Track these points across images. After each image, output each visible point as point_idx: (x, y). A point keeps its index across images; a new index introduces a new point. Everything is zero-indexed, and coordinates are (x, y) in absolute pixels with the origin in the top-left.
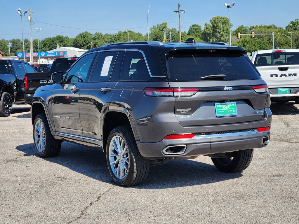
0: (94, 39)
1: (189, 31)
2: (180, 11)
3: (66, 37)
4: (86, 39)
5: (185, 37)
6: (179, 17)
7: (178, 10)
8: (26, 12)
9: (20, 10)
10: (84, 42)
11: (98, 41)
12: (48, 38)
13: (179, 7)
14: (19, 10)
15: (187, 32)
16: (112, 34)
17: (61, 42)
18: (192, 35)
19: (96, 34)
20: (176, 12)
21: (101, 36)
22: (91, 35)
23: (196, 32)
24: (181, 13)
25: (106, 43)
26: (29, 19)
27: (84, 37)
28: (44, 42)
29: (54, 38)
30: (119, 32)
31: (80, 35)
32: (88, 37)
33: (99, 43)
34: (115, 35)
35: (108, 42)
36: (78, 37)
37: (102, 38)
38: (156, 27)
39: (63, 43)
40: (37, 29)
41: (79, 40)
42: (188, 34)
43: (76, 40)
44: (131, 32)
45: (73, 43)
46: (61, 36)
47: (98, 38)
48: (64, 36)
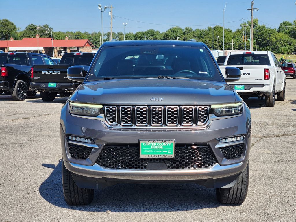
0: (184, 33)
1: (279, 27)
2: (253, 9)
3: (157, 31)
4: (176, 33)
5: (274, 34)
6: (252, 15)
7: (251, 8)
8: (106, 8)
9: (101, 6)
10: (173, 36)
11: (187, 36)
12: (140, 32)
13: (252, 5)
14: (99, 6)
15: (277, 29)
16: (202, 29)
17: (152, 36)
18: (282, 32)
19: (186, 29)
20: (249, 10)
21: (191, 31)
22: (181, 29)
23: (287, 29)
24: (254, 11)
25: (195, 38)
26: (110, 14)
27: (174, 32)
28: (136, 35)
29: (145, 32)
30: (208, 28)
31: (171, 29)
32: (177, 31)
33: (188, 37)
34: (204, 30)
35: (197, 37)
36: (168, 31)
37: (192, 33)
38: (247, 23)
39: (154, 37)
40: (124, 23)
41: (169, 35)
42: (278, 31)
43: (166, 34)
44: (220, 27)
45: (163, 37)
46: (152, 30)
47: (188, 33)
48: (156, 31)
